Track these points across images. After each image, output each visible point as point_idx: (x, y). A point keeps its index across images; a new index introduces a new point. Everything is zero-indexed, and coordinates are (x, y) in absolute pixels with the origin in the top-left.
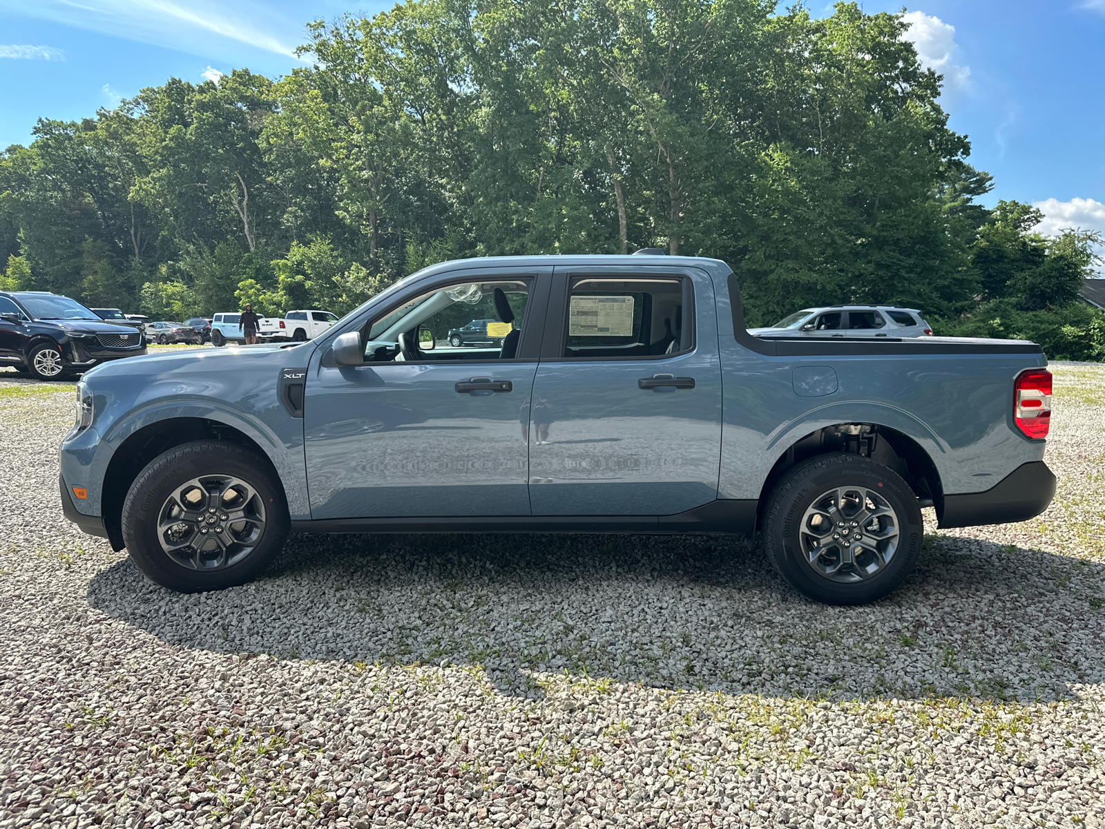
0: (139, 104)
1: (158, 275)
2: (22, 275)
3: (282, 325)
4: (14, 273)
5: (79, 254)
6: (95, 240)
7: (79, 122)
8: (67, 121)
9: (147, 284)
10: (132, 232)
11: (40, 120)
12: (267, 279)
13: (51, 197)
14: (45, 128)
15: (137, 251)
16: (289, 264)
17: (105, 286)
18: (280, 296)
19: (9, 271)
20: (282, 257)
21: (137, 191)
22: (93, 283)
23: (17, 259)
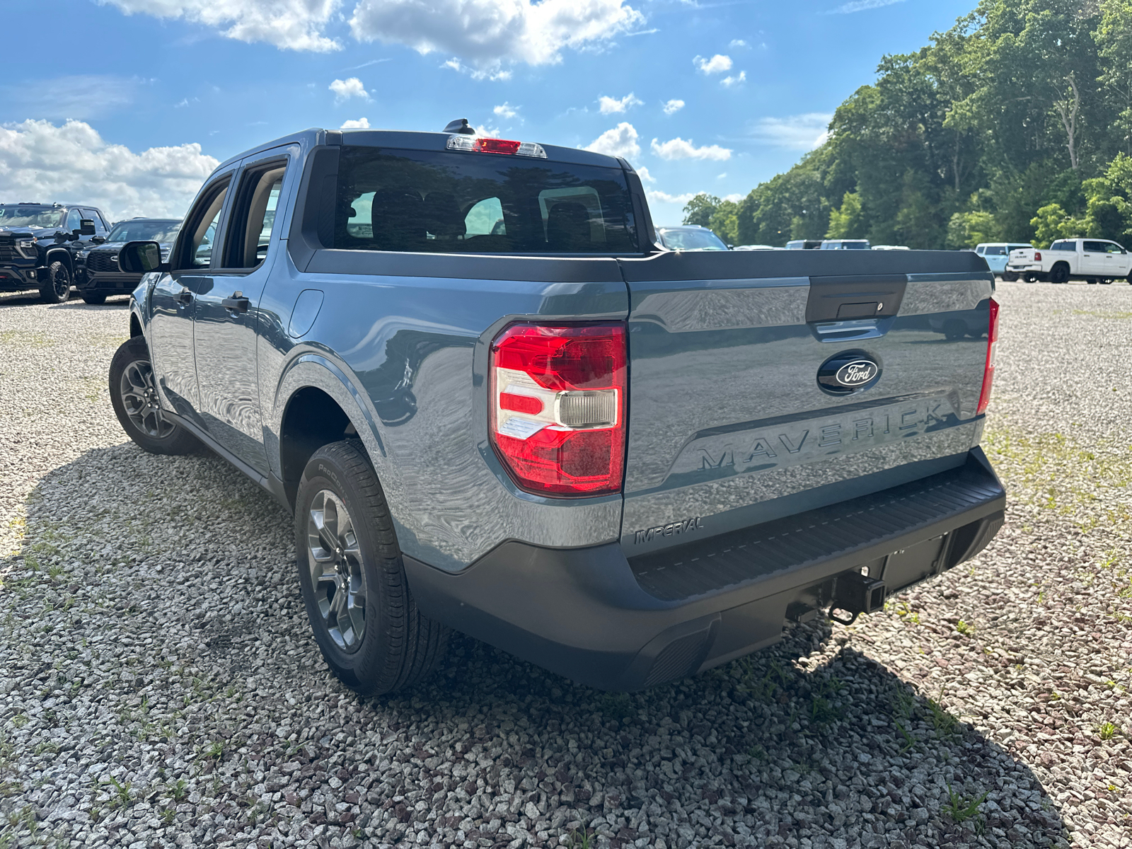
0: (974, 19)
1: (969, 204)
2: (853, 211)
3: (1038, 257)
4: (847, 209)
5: (899, 188)
6: (916, 173)
7: (918, 52)
8: (908, 53)
9: (956, 215)
10: (955, 161)
11: (884, 58)
12: (1074, 204)
13: (883, 133)
14: (887, 65)
15: (957, 180)
16: (1107, 183)
17: (917, 219)
18: (1087, 222)
19: (843, 207)
20: (1101, 174)
21: (953, 117)
22: (907, 216)
23: (851, 196)
